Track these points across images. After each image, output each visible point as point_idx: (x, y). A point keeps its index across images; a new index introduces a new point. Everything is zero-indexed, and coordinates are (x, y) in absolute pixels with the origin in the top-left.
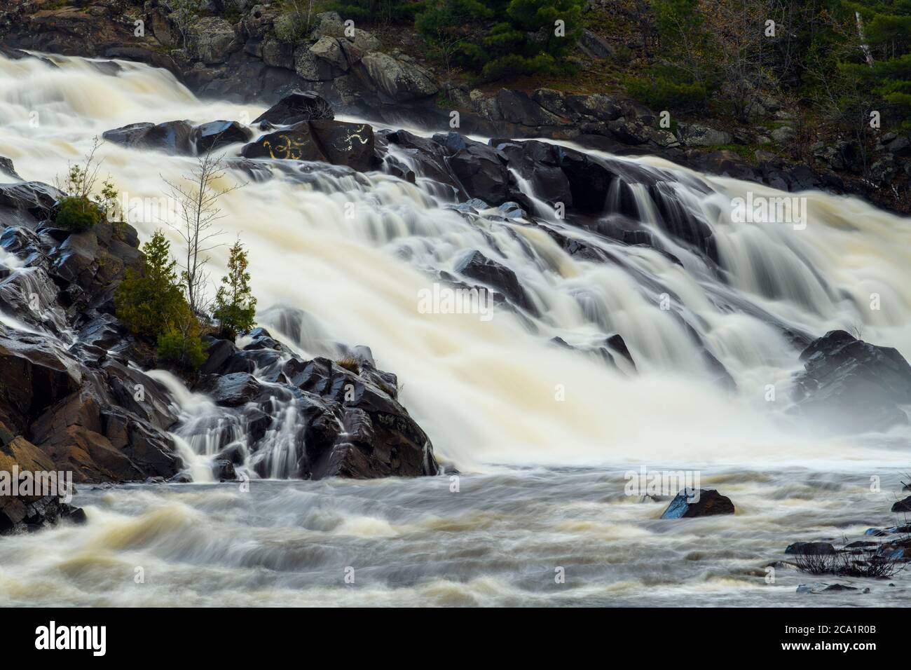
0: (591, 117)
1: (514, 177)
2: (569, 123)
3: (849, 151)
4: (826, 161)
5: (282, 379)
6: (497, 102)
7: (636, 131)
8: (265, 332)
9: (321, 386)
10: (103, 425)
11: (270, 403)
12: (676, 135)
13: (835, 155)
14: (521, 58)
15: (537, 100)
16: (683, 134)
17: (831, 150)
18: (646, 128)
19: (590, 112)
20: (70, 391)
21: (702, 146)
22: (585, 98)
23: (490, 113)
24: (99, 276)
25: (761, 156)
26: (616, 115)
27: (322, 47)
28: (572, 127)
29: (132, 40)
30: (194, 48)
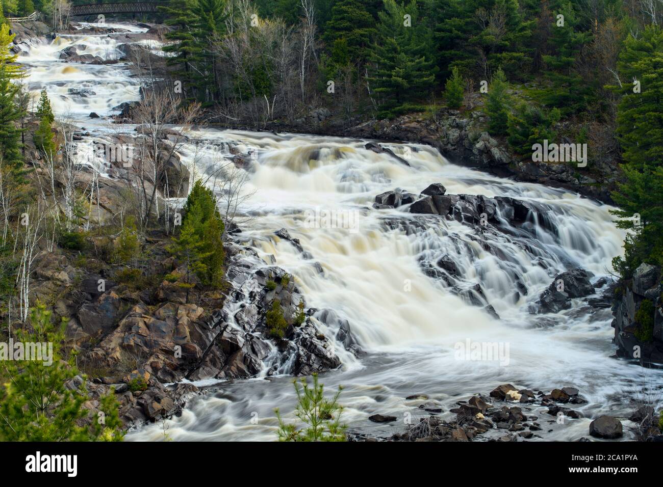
6: (527, 167)
7: (567, 178)
10: (244, 360)
11: (290, 352)
12: (579, 180)
15: (539, 166)
16: (581, 179)
18: (570, 177)
19: (554, 171)
20: (238, 350)
21: (586, 184)
22: (553, 167)
25: (602, 189)
26: (563, 172)
27: (479, 145)
28: (547, 176)
29: (432, 135)
30: (448, 139)
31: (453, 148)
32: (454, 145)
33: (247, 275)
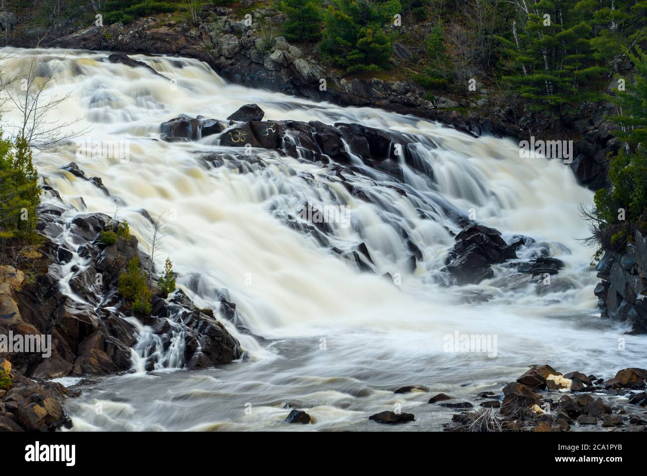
0: (395, 93)
1: (343, 143)
2: (385, 96)
3: (510, 112)
4: (500, 117)
5: (179, 321)
6: (352, 85)
7: (415, 101)
8: (181, 291)
9: (194, 324)
10: (105, 346)
11: (172, 334)
12: (433, 103)
13: (504, 114)
14: (363, 66)
15: (371, 84)
16: (436, 102)
17: (503, 112)
18: (420, 99)
19: (394, 91)
20: (94, 332)
21: (444, 108)
22: (393, 84)
23: (349, 91)
24: (116, 267)
25: (471, 115)
26: (407, 91)
27: (276, 55)
28: (386, 98)
29: (193, 44)
30: (221, 50)
31: (230, 62)
32: (231, 58)
33: (61, 225)
